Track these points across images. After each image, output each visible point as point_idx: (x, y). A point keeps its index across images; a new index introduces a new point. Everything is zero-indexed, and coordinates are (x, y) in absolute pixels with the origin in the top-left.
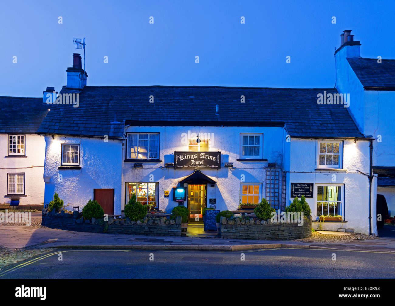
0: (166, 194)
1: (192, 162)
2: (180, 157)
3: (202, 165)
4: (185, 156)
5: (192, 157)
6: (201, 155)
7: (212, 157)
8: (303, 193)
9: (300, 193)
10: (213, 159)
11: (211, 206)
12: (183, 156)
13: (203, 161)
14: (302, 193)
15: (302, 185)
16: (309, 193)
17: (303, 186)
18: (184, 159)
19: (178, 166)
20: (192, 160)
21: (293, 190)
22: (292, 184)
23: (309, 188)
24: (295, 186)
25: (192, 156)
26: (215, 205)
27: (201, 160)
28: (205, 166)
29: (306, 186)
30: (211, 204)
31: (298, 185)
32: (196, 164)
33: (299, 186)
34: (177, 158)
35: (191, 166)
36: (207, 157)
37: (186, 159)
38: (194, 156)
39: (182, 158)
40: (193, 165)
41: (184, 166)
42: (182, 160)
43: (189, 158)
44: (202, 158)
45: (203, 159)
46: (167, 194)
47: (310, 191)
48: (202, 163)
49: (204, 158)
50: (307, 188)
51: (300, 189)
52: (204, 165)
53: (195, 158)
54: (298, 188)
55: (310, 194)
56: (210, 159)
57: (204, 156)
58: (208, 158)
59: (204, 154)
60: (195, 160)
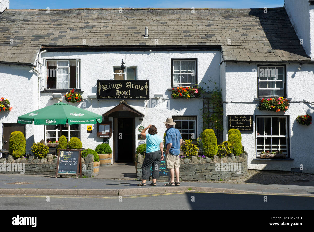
0: (89, 130)
1: (117, 92)
2: (103, 86)
3: (128, 95)
4: (109, 86)
5: (117, 86)
6: (127, 84)
7: (139, 86)
8: (242, 126)
9: (238, 126)
10: (140, 88)
11: (140, 142)
12: (107, 86)
13: (129, 91)
14: (240, 126)
15: (241, 117)
16: (248, 126)
17: (242, 119)
18: (108, 89)
19: (101, 97)
20: (117, 89)
21: (230, 123)
22: (229, 116)
23: (248, 120)
24: (232, 119)
26: (144, 142)
27: (127, 90)
28: (132, 97)
29: (244, 119)
30: (139, 141)
31: (236, 117)
32: (122, 94)
33: (236, 119)
34: (100, 87)
35: (116, 97)
36: (134, 86)
37: (110, 88)
38: (119, 85)
39: (106, 87)
40: (118, 96)
41: (108, 97)
42: (106, 90)
43: (114, 88)
44: (128, 87)
45: (129, 89)
46: (90, 130)
47: (250, 125)
48: (128, 93)
50: (246, 120)
51: (238, 122)
52: (130, 96)
53: (120, 87)
54: (236, 120)
55: (249, 127)
56: (137, 88)
57: (130, 86)
58: (135, 88)
59: (130, 83)
60: (121, 90)
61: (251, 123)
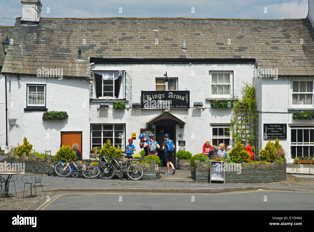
0: (133, 136)
2: (147, 96)
4: (153, 96)
5: (160, 97)
6: (169, 94)
7: (180, 96)
8: (276, 134)
9: (273, 134)
10: (181, 98)
11: (180, 148)
12: (150, 96)
14: (274, 134)
15: (275, 126)
16: (282, 134)
17: (277, 127)
20: (160, 99)
21: (266, 131)
22: (265, 125)
23: (282, 129)
24: (267, 127)
25: (160, 95)
26: (184, 148)
27: (168, 99)
28: (173, 107)
29: (279, 127)
30: (180, 147)
31: (271, 126)
34: (144, 97)
36: (176, 97)
37: (153, 98)
38: (161, 95)
39: (150, 97)
43: (157, 98)
44: (170, 97)
45: (171, 99)
46: (135, 136)
47: (284, 133)
49: (172, 97)
50: (280, 129)
51: (273, 130)
52: (172, 105)
53: (163, 97)
54: (271, 129)
55: (283, 136)
56: (178, 98)
57: (172, 96)
58: (177, 98)
59: (172, 93)
60: (163, 99)
61: (284, 131)
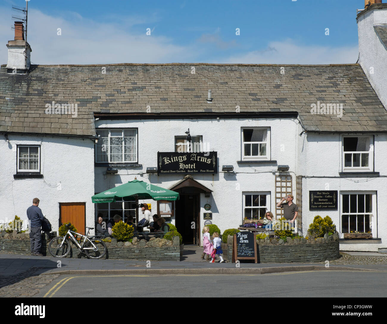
1: (181, 166)
2: (164, 159)
3: (193, 169)
4: (172, 158)
7: (206, 159)
8: (325, 203)
10: (207, 161)
11: (206, 221)
12: (168, 158)
13: (194, 164)
14: (323, 203)
15: (324, 193)
16: (332, 203)
17: (325, 195)
18: (170, 162)
19: (162, 171)
20: (181, 163)
21: (312, 200)
22: (311, 192)
23: (331, 197)
24: (314, 195)
25: (180, 158)
26: (210, 221)
27: (192, 163)
28: (197, 171)
29: (328, 195)
31: (318, 193)
32: (186, 168)
33: (319, 195)
34: (160, 160)
36: (200, 159)
37: (173, 161)
38: (182, 158)
39: (168, 160)
40: (181, 169)
41: (170, 171)
42: (168, 163)
43: (177, 160)
44: (193, 160)
45: (194, 162)
47: (334, 201)
48: (193, 167)
49: (196, 160)
50: (329, 196)
51: (321, 198)
52: (196, 169)
53: (184, 160)
54: (318, 197)
55: (333, 205)
56: (203, 161)
57: (195, 158)
58: (201, 161)
59: (195, 155)
60: (185, 163)
